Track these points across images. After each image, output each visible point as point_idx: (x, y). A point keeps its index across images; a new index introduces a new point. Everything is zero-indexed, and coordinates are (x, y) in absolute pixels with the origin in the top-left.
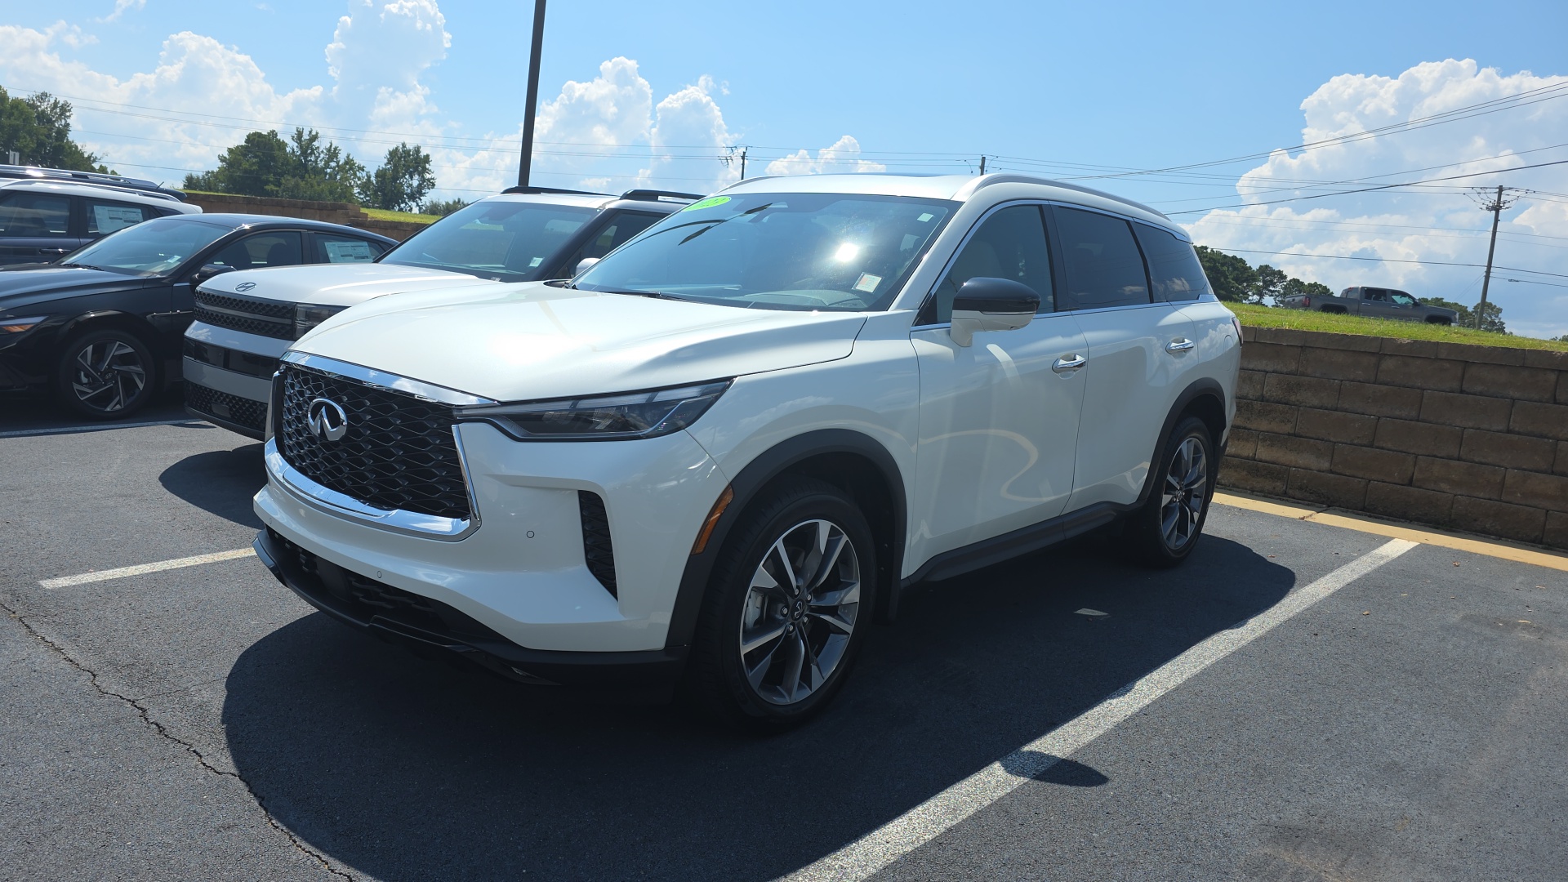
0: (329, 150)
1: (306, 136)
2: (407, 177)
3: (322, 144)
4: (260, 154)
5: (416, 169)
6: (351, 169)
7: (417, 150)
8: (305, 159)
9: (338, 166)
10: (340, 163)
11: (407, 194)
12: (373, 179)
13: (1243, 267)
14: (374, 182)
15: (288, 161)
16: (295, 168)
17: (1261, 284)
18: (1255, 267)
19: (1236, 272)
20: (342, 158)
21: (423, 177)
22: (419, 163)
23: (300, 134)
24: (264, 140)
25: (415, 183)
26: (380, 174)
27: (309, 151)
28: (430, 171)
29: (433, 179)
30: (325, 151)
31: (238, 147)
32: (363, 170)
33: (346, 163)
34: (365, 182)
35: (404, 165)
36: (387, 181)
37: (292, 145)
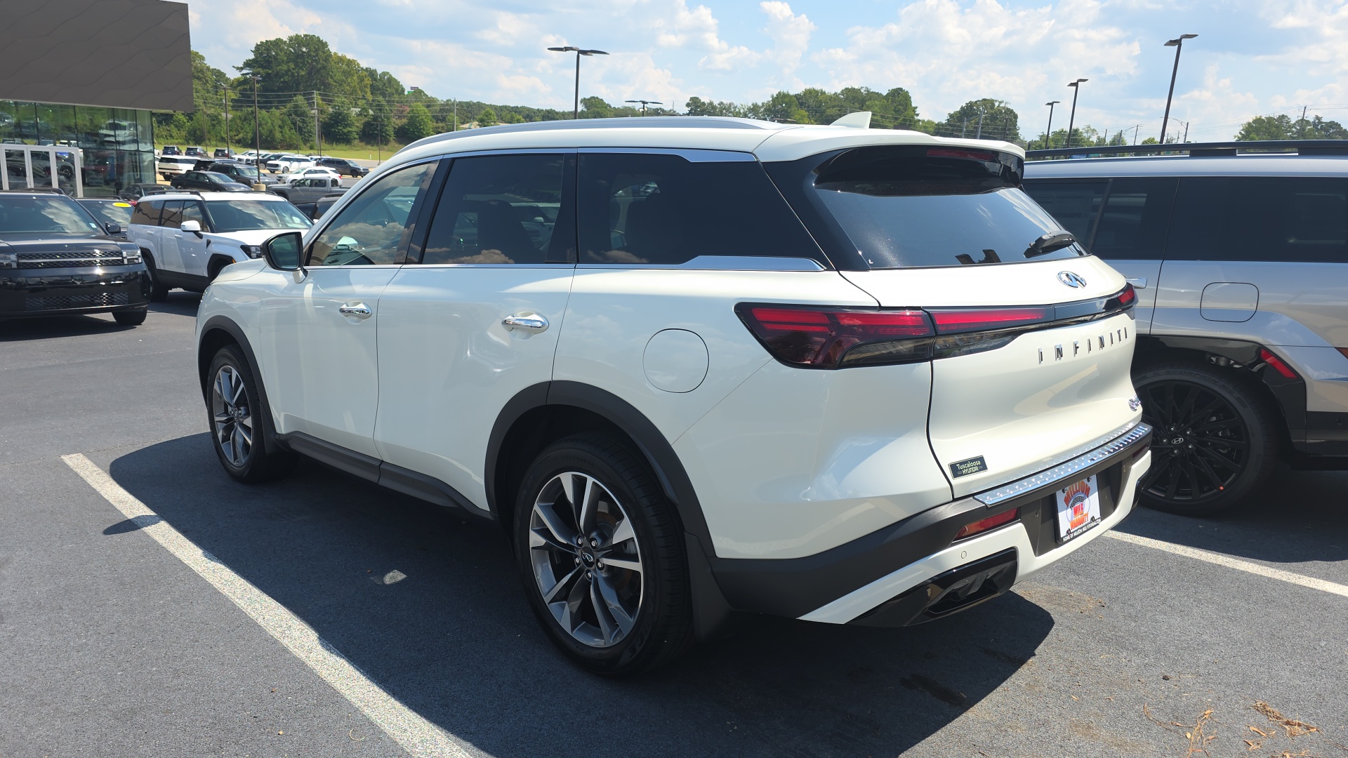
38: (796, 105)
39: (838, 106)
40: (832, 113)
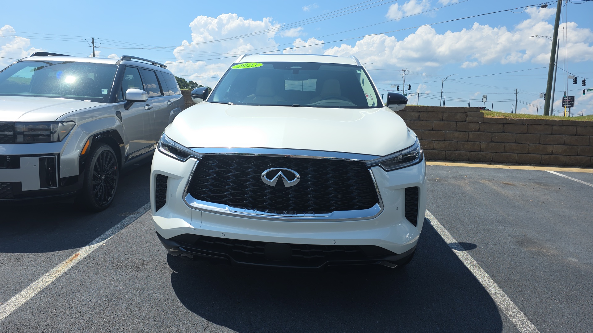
13: (184, 82)
17: (191, 87)
18: (188, 82)
19: (183, 83)
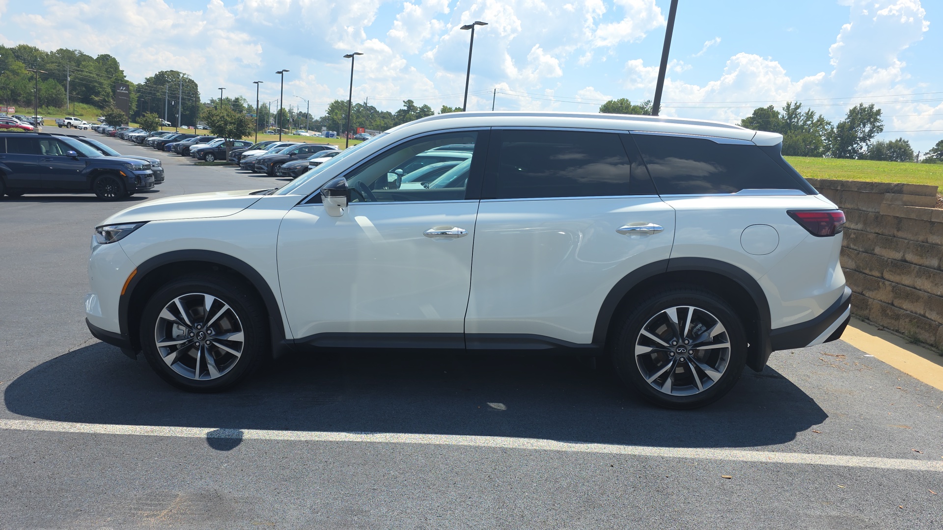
0: (807, 114)
1: (792, 107)
2: (861, 126)
3: (803, 111)
4: (760, 120)
5: (869, 120)
6: (821, 124)
7: (872, 107)
8: (790, 121)
9: (812, 123)
10: (814, 121)
11: (859, 138)
12: (835, 130)
14: (836, 132)
15: (779, 123)
16: (783, 127)
20: (816, 118)
21: (874, 125)
22: (872, 116)
23: (789, 106)
24: (764, 112)
25: (867, 129)
26: (841, 126)
27: (794, 116)
28: (880, 120)
29: (882, 126)
30: (804, 115)
31: (748, 118)
32: (830, 124)
33: (818, 121)
34: (830, 132)
35: (860, 118)
36: (846, 130)
37: (783, 113)
38: (13, 57)
39: (56, 63)
40: (51, 68)
